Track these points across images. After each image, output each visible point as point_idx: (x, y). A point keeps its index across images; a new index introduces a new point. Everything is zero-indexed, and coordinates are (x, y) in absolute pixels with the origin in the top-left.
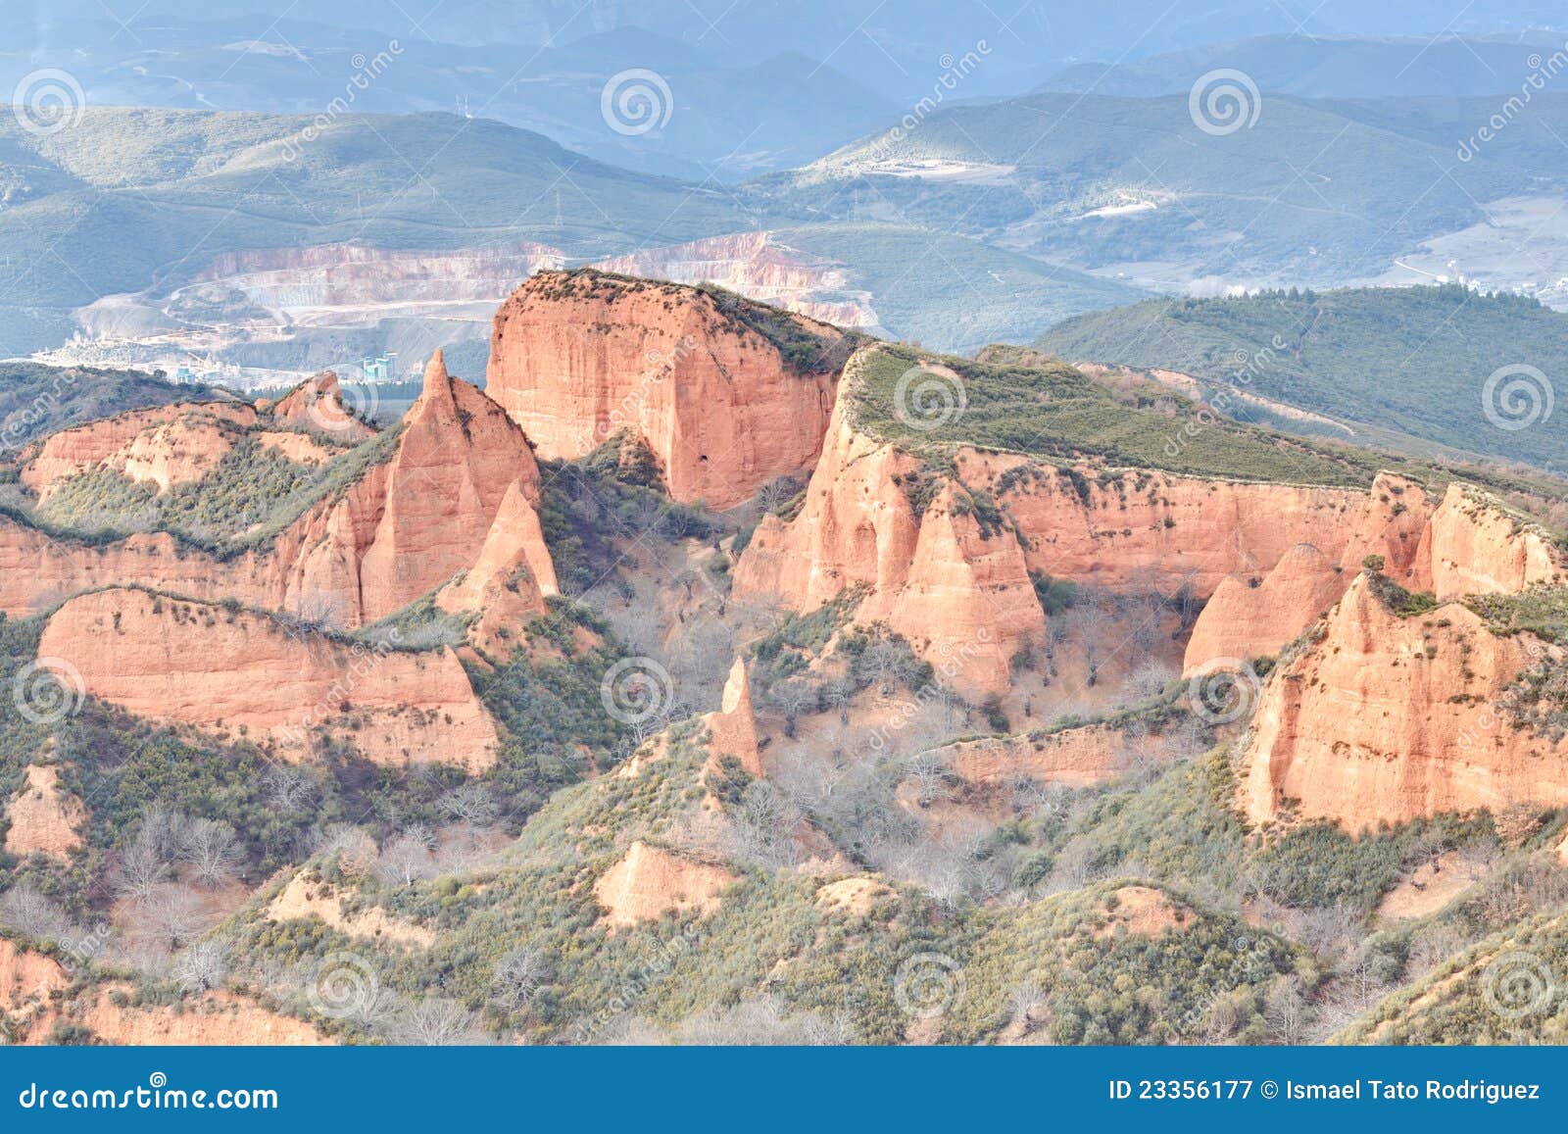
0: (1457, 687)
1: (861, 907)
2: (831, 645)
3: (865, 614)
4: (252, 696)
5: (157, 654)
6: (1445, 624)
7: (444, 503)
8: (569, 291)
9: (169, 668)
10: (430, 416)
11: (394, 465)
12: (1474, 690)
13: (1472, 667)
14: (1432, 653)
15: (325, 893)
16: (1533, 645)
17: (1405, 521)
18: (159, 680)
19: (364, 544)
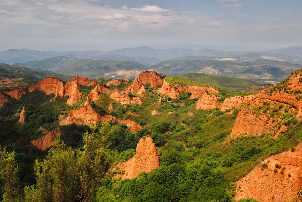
0: (213, 100)
1: (171, 114)
2: (164, 97)
3: (167, 95)
4: (125, 99)
5: (118, 96)
6: (212, 96)
7: (136, 87)
8: (145, 72)
9: (119, 97)
10: (136, 81)
11: (133, 84)
12: (214, 100)
13: (214, 99)
14: (211, 98)
15: (131, 113)
16: (218, 97)
17: (206, 89)
18: (119, 98)
19: (131, 90)
